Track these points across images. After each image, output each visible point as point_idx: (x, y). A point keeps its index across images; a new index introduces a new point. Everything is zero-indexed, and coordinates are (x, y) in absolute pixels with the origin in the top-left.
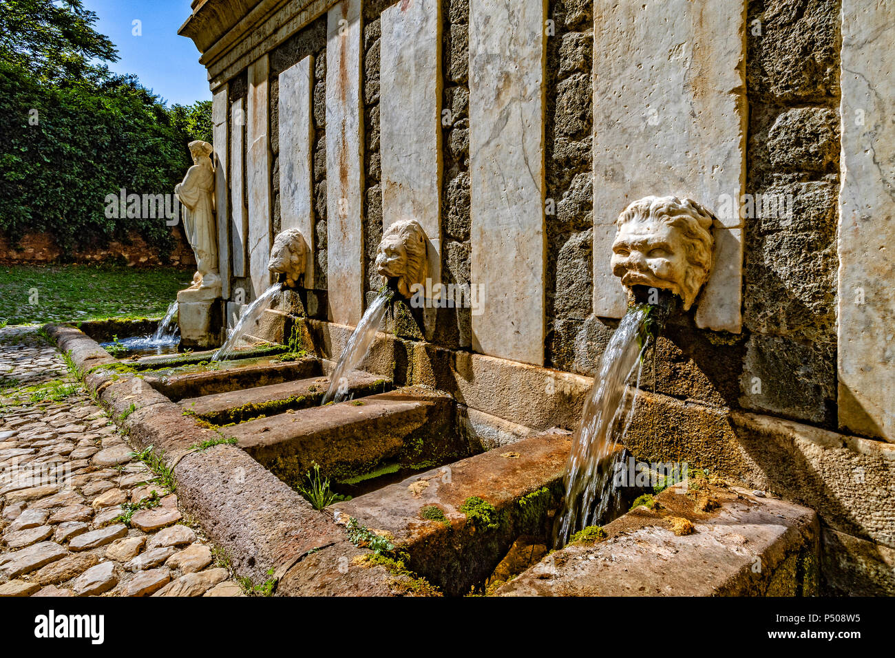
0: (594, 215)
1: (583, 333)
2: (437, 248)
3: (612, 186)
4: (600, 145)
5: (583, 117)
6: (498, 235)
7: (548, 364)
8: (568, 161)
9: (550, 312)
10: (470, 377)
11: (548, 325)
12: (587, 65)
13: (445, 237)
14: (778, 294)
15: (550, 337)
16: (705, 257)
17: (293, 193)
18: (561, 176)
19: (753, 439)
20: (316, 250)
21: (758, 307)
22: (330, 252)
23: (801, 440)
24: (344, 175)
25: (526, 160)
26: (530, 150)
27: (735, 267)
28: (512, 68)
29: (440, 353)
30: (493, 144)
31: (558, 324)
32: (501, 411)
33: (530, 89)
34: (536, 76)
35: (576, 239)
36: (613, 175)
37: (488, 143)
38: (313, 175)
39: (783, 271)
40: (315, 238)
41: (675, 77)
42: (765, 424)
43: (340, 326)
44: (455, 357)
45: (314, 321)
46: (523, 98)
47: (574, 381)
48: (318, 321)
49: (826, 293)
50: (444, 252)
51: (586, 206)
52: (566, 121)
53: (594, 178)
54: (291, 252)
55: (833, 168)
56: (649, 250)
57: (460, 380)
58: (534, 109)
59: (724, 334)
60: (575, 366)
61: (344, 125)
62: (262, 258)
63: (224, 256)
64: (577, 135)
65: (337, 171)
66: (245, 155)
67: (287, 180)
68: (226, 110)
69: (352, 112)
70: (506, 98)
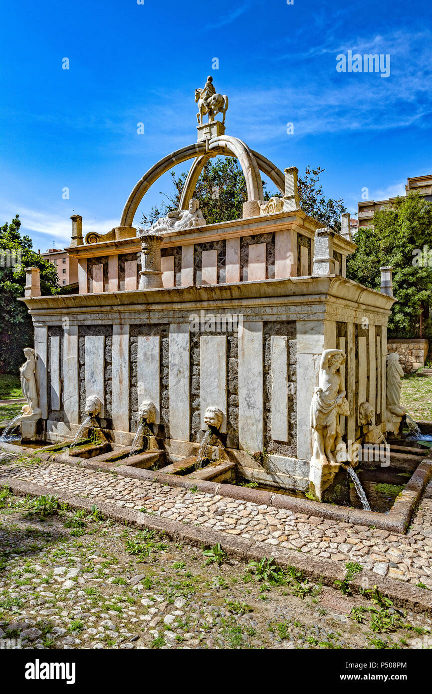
0: (200, 407)
1: (198, 434)
2: (159, 410)
3: (204, 403)
4: (202, 393)
5: (198, 386)
6: (177, 409)
7: (190, 441)
8: (195, 395)
9: (191, 429)
10: (169, 445)
11: (191, 432)
12: (199, 375)
13: (161, 407)
14: (232, 427)
15: (191, 435)
16: (221, 420)
17: (94, 382)
18: (193, 398)
19: (228, 453)
20: (106, 404)
21: (229, 429)
22: (114, 405)
23: (234, 452)
24: (121, 382)
25: (185, 392)
26: (186, 390)
27: (225, 422)
28: (181, 369)
29: (160, 439)
30: (176, 386)
31: (193, 432)
32: (179, 453)
33: (186, 376)
34: (187, 374)
35: (197, 412)
36: (205, 400)
37: (175, 386)
38: (105, 378)
39: (232, 423)
40: (105, 400)
41: (215, 384)
42: (230, 450)
43: (119, 432)
44: (165, 440)
45: (106, 430)
46: (184, 377)
47: (196, 445)
48: (108, 430)
49: (237, 427)
50: (161, 412)
51: (199, 405)
52: (194, 385)
53: (201, 400)
55: (238, 406)
56: (211, 419)
57: (166, 446)
58: (187, 381)
59: (224, 434)
60: (197, 441)
61: (121, 365)
62: (73, 404)
63: (44, 400)
64: (197, 389)
65: (118, 379)
66: (61, 360)
67: (90, 377)
68: (46, 338)
69: (125, 363)
70: (180, 376)
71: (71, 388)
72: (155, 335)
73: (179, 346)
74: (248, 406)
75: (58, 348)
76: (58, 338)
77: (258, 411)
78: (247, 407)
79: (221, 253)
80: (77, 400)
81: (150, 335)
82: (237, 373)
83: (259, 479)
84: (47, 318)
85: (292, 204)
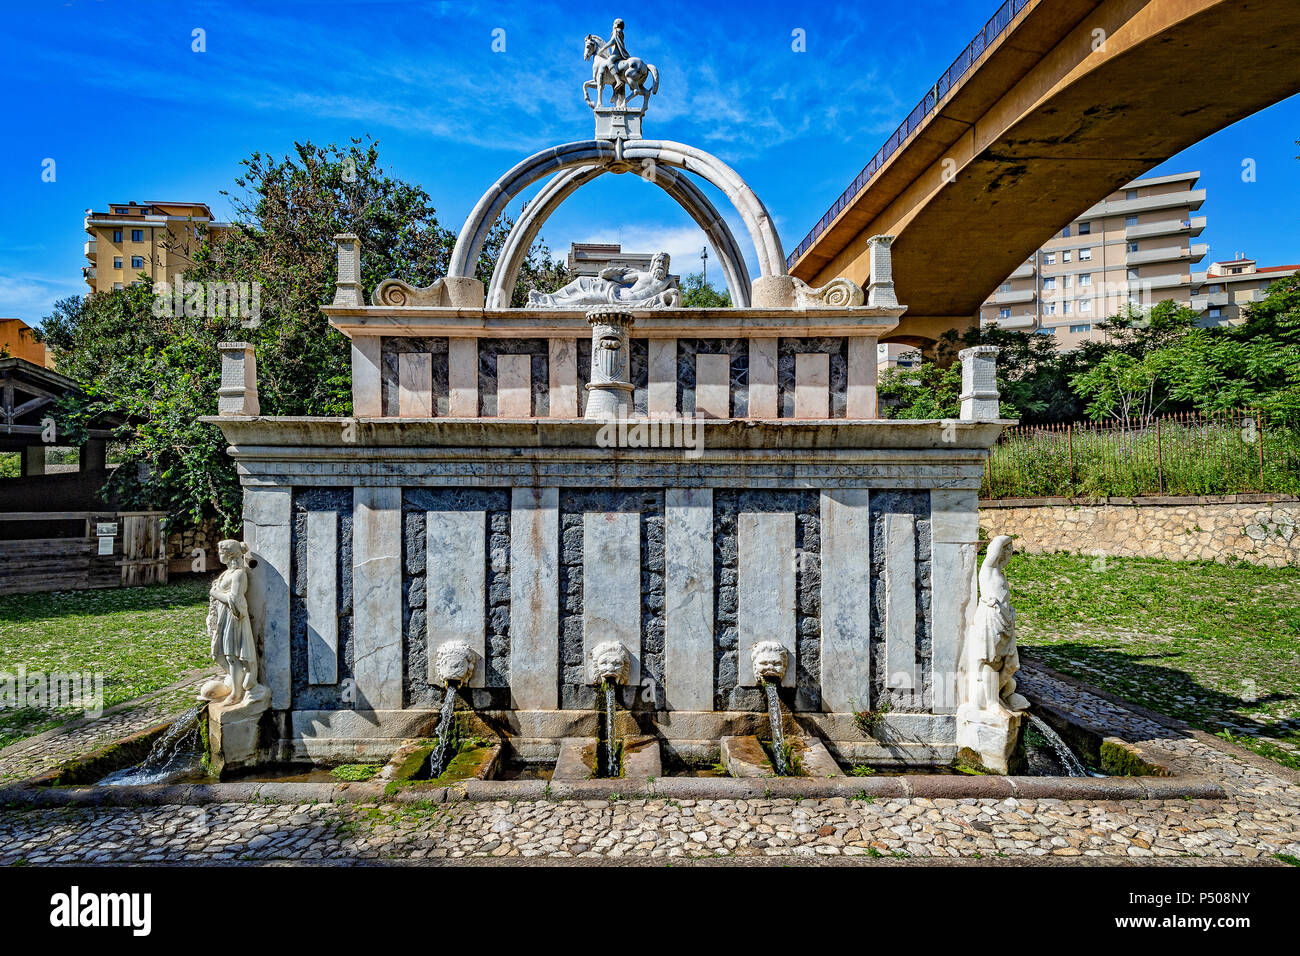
0: (738, 645)
1: (733, 693)
2: (638, 657)
3: (747, 635)
4: (741, 617)
5: (733, 605)
6: (685, 652)
7: (715, 710)
8: (725, 622)
9: (716, 686)
10: (668, 723)
11: (715, 693)
12: (735, 584)
13: (643, 651)
14: (806, 674)
15: (716, 697)
17: (455, 612)
18: (721, 627)
19: (801, 721)
20: (489, 657)
21: (800, 678)
22: (513, 659)
23: (814, 718)
24: (536, 606)
25: (704, 619)
26: (706, 615)
27: (794, 666)
28: (695, 576)
29: (644, 715)
30: (683, 608)
31: (720, 691)
32: (691, 736)
33: (707, 588)
34: (709, 583)
35: (728, 655)
36: (748, 630)
37: (680, 607)
38: (487, 601)
39: (807, 667)
40: (488, 648)
41: (773, 600)
42: (805, 715)
43: (534, 711)
44: (656, 716)
45: (492, 712)
46: (702, 590)
47: (729, 715)
48: (498, 712)
49: (817, 673)
50: (643, 661)
51: (735, 641)
52: (724, 604)
53: (739, 630)
54: (469, 661)
55: (819, 636)
56: (775, 664)
57: (661, 727)
58: (709, 597)
59: (791, 688)
60: (730, 708)
61: (537, 573)
62: (384, 666)
63: (282, 664)
64: (730, 612)
65: (527, 602)
66: (342, 565)
67: (441, 603)
68: (288, 514)
69: (549, 567)
70: (692, 589)
71: (381, 630)
72: (627, 510)
73: (691, 532)
74: (842, 634)
75: (334, 538)
76: (332, 516)
77: (861, 642)
78: (840, 636)
79: (738, 361)
80: (400, 654)
81: (615, 510)
82: (817, 578)
83: (867, 758)
84: (297, 469)
85: (888, 295)
